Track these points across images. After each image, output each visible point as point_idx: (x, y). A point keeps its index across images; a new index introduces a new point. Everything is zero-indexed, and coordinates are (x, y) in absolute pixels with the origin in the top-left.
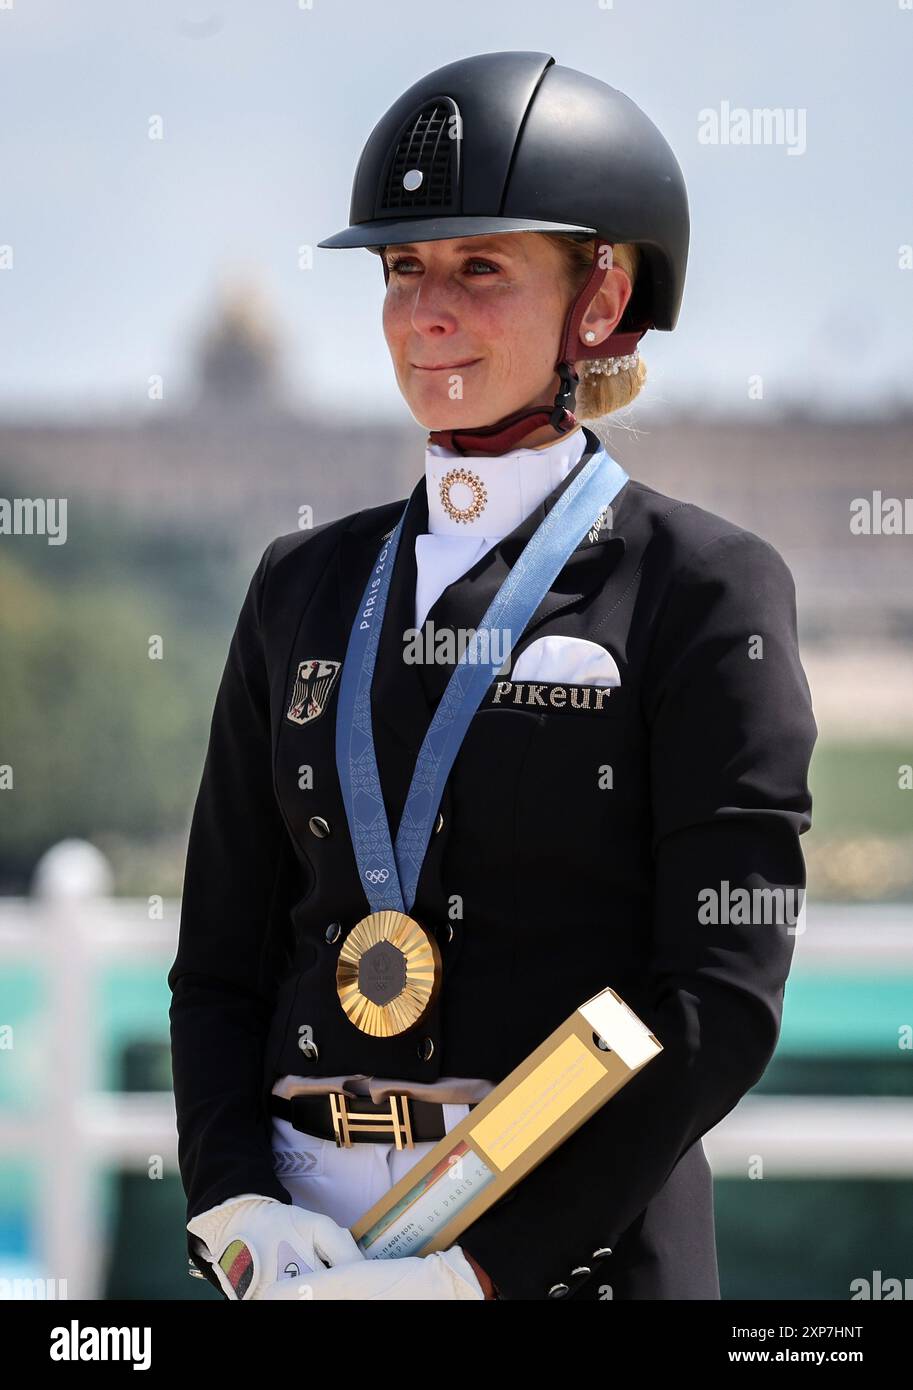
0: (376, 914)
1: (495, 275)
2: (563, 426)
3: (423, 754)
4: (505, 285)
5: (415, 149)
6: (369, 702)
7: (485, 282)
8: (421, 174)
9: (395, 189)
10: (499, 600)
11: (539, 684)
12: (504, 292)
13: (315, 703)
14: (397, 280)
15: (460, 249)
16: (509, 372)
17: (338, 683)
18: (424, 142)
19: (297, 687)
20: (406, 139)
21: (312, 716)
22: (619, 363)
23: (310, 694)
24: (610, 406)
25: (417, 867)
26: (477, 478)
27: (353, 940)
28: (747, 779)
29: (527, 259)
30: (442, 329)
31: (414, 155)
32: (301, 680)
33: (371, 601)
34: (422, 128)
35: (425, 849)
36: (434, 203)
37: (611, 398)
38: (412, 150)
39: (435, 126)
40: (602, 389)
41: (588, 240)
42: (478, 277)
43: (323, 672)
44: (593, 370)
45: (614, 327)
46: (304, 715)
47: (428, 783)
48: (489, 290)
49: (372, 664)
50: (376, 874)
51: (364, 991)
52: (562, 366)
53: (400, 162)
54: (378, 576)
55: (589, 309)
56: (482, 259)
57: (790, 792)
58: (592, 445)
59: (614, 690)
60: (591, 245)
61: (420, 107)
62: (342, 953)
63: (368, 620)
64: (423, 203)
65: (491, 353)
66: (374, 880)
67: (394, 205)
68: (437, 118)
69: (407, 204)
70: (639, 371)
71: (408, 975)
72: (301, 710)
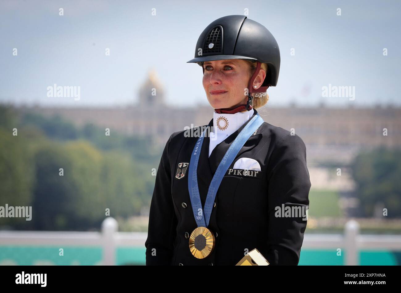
0: (199, 227)
1: (232, 70)
2: (249, 109)
3: (210, 187)
5: (212, 38)
6: (196, 173)
7: (229, 72)
8: (213, 44)
9: (207, 48)
10: (230, 148)
11: (240, 170)
13: (183, 174)
14: (206, 72)
15: (223, 63)
16: (235, 95)
17: (188, 168)
18: (214, 36)
19: (178, 169)
20: (209, 36)
21: (182, 177)
22: (262, 95)
23: (181, 171)
24: (260, 105)
25: (209, 216)
26: (226, 119)
27: (193, 234)
28: (293, 196)
29: (240, 66)
30: (218, 83)
31: (211, 40)
32: (179, 168)
33: (197, 148)
34: (213, 33)
35: (211, 211)
37: (260, 103)
39: (217, 32)
40: (258, 101)
41: (255, 62)
42: (227, 71)
43: (184, 166)
44: (256, 96)
45: (261, 85)
46: (180, 177)
47: (212, 194)
48: (230, 74)
49: (197, 164)
50: (199, 217)
51: (196, 247)
53: (208, 41)
54: (199, 142)
55: (255, 80)
56: (228, 66)
57: (304, 199)
58: (255, 113)
59: (259, 172)
60: (256, 64)
61: (213, 28)
63: (196, 152)
64: (214, 52)
65: (230, 90)
66: (198, 219)
67: (207, 52)
68: (217, 30)
69: (209, 52)
70: (267, 97)
71: (207, 243)
72: (179, 175)
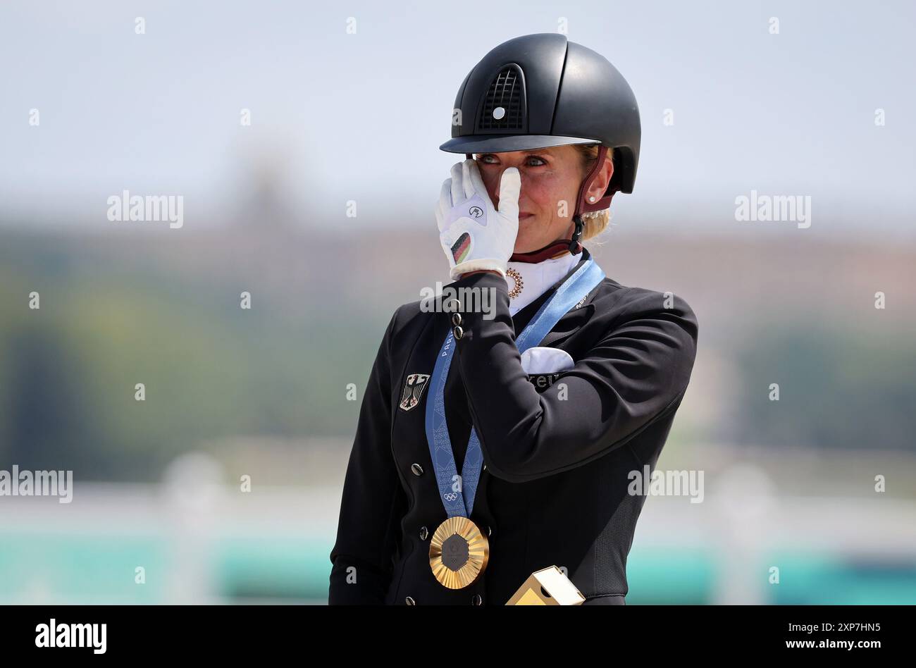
0: (451, 519)
1: (545, 166)
2: (576, 252)
4: (550, 173)
5: (499, 95)
6: (443, 396)
7: (538, 171)
8: (504, 109)
9: (487, 117)
12: (550, 177)
13: (414, 398)
17: (427, 387)
18: (504, 90)
19: (406, 389)
20: (492, 88)
21: (413, 405)
22: (602, 213)
23: (412, 393)
25: (474, 491)
26: (519, 274)
27: (438, 533)
29: (562, 158)
31: (498, 98)
32: (408, 385)
33: (449, 341)
34: (502, 82)
35: (478, 480)
36: (511, 127)
38: (497, 95)
39: (510, 81)
42: (534, 167)
43: (420, 380)
45: (604, 192)
46: (408, 405)
48: (542, 175)
49: (446, 374)
50: (450, 495)
51: (444, 562)
52: (576, 217)
53: (490, 101)
55: (591, 184)
56: (537, 156)
61: (499, 69)
62: (432, 542)
63: (446, 351)
64: (505, 127)
66: (449, 499)
67: (487, 127)
68: (510, 76)
69: (495, 127)
71: (470, 553)
72: (407, 402)
